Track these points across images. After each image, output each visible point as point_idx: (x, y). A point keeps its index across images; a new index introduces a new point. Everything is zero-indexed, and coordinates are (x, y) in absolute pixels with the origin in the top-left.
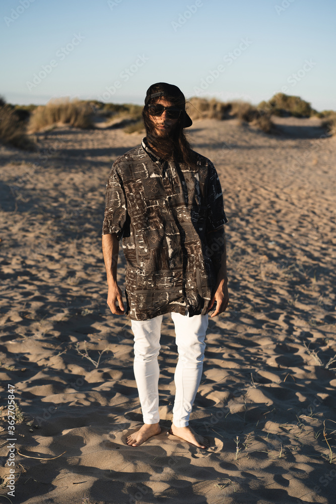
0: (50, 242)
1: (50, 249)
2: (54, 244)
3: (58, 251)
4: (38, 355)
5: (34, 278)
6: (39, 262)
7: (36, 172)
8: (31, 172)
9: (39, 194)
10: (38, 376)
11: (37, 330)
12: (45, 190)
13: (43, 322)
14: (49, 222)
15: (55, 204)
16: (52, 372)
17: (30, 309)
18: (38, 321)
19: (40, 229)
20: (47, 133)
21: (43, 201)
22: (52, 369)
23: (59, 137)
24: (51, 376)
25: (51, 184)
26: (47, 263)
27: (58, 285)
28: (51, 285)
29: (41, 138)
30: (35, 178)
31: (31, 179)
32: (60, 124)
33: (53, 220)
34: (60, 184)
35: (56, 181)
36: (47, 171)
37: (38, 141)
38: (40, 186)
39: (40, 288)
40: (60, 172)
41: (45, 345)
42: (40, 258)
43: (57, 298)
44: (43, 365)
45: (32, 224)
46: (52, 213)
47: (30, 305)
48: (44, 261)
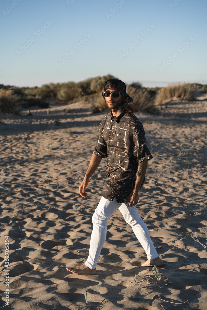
0: (172, 170)
1: (172, 175)
2: (174, 171)
3: (177, 176)
4: (168, 239)
5: (163, 192)
6: (165, 182)
7: (161, 128)
8: (158, 128)
9: (164, 141)
10: (169, 252)
11: (167, 224)
12: (167, 139)
13: (170, 219)
14: (171, 158)
15: (174, 147)
16: (177, 249)
17: (162, 211)
18: (167, 218)
19: (165, 162)
20: (167, 104)
21: (166, 145)
22: (177, 248)
23: (174, 106)
24: (177, 253)
25: (171, 135)
26: (171, 183)
27: (178, 197)
28: (173, 196)
29: (164, 107)
30: (160, 131)
31: (158, 132)
32: (175, 98)
33: (173, 157)
34: (176, 135)
35: (173, 133)
36: (168, 127)
37: (162, 109)
38: (164, 136)
39: (167, 198)
40: (176, 127)
41: (172, 233)
42: (166, 180)
43: (178, 205)
44: (172, 245)
45: (161, 159)
46: (172, 152)
47: (162, 208)
48: (168, 182)
